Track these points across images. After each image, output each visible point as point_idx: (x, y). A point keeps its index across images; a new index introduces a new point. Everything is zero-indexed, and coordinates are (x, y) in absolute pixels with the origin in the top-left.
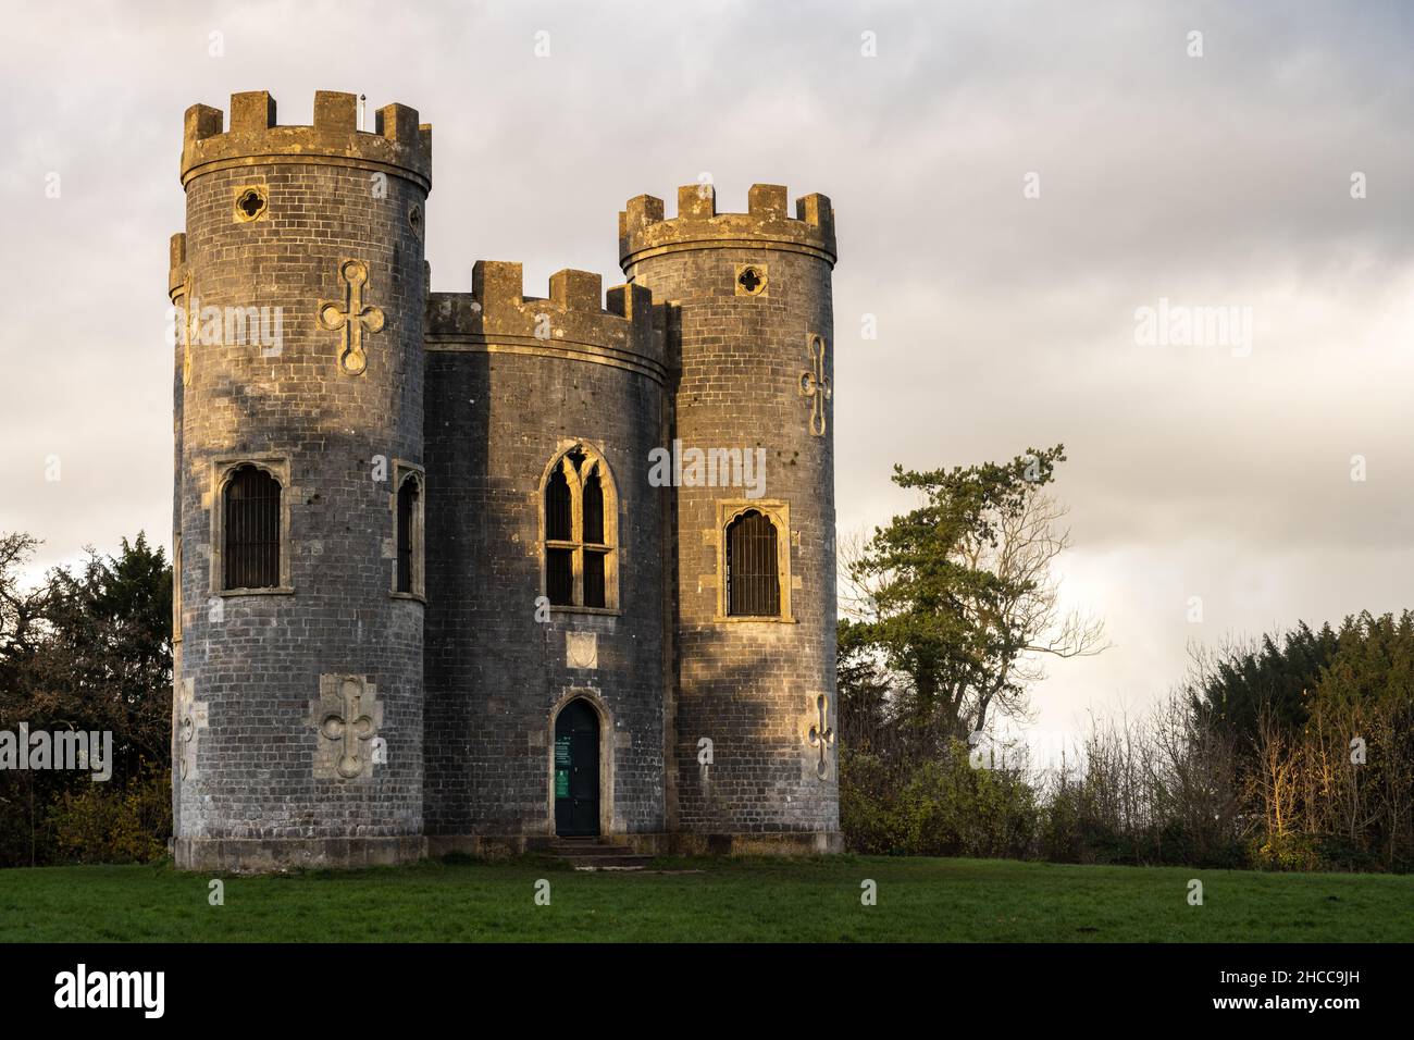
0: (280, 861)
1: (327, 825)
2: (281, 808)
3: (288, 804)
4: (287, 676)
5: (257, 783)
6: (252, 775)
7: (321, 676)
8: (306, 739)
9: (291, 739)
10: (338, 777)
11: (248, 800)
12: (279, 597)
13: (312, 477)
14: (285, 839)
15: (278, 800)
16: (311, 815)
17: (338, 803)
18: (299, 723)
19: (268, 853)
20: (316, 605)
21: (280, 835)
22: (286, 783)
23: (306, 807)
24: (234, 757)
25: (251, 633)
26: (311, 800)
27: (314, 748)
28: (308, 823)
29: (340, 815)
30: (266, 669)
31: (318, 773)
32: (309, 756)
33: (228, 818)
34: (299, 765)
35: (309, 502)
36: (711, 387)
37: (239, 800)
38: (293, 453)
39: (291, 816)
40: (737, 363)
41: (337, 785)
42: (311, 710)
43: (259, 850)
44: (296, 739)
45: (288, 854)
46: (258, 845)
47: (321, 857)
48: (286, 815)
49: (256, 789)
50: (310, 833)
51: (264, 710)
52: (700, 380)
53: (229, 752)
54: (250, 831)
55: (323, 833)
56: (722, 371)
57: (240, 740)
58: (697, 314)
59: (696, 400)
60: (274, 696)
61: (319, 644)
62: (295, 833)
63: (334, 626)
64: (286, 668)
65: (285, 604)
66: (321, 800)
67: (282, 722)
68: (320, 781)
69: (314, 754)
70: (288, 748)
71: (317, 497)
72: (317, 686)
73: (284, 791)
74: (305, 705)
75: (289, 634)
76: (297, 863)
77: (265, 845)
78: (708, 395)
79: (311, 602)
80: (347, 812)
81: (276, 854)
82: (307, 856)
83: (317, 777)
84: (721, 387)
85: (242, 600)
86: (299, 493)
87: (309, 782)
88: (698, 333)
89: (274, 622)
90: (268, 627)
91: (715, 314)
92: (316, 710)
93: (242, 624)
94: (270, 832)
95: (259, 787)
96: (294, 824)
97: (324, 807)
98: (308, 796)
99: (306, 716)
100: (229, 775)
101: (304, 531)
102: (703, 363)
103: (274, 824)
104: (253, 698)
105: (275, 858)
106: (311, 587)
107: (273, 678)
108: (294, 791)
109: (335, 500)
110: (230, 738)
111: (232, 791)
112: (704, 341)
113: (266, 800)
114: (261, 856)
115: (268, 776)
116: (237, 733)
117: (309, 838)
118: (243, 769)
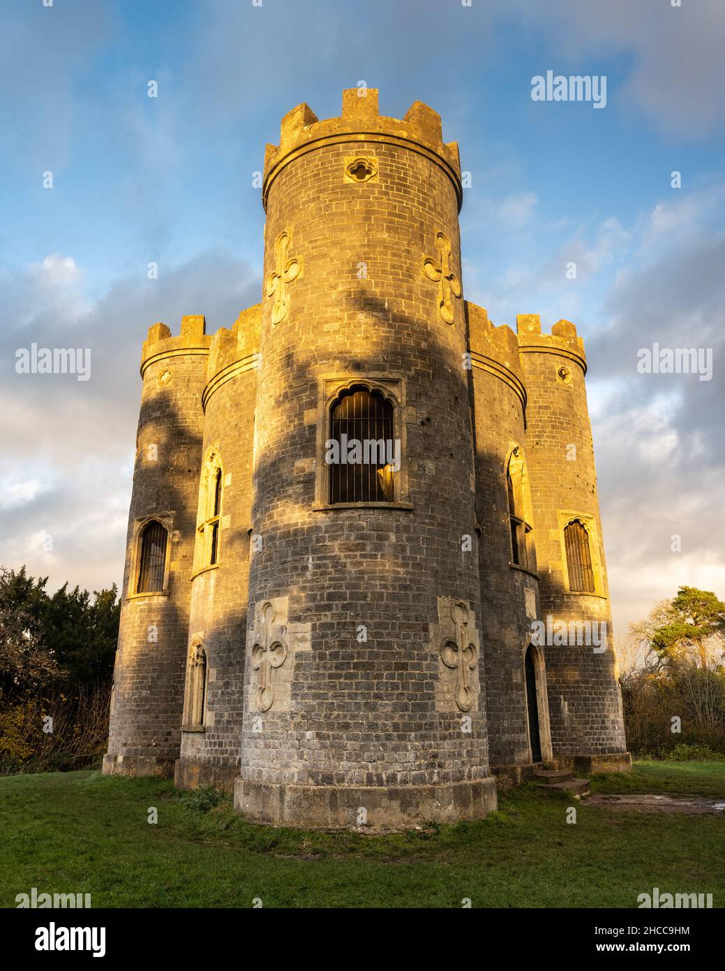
0: (409, 815)
1: (450, 767)
2: (406, 749)
3: (413, 743)
4: (407, 595)
5: (377, 717)
6: (372, 708)
7: (439, 599)
8: (428, 667)
9: (415, 667)
10: (457, 710)
11: (367, 738)
12: (398, 513)
13: (423, 400)
14: (410, 786)
15: (402, 738)
16: (435, 756)
17: (458, 741)
18: (421, 648)
19: (396, 804)
20: (432, 524)
21: (405, 782)
22: (411, 718)
23: (430, 747)
24: (349, 686)
25: (368, 548)
26: (435, 738)
27: (435, 677)
28: (432, 765)
29: (460, 755)
30: (385, 587)
31: (441, 707)
32: (431, 686)
33: (340, 759)
34: (423, 697)
35: (423, 423)
36: (547, 436)
37: (355, 738)
38: (408, 376)
39: (417, 757)
40: (562, 423)
41: (457, 719)
42: (431, 634)
43: (385, 802)
44: (417, 666)
45: (417, 806)
46: (384, 794)
47: (450, 808)
48: (411, 756)
49: (377, 725)
50: (435, 778)
51: (385, 632)
52: (540, 432)
53: (342, 680)
54: (369, 777)
55: (445, 778)
56: (553, 427)
57: (356, 666)
58: (534, 391)
59: (537, 444)
60: (394, 617)
61: (435, 565)
62: (420, 779)
63: (446, 547)
64: (406, 588)
65: (403, 520)
66: (444, 738)
67: (403, 646)
68: (442, 716)
69: (436, 684)
70: (411, 676)
71: (428, 419)
72: (435, 608)
73: (408, 727)
74: (426, 629)
75: (408, 551)
76: (428, 817)
77: (392, 795)
78: (545, 441)
79: (427, 521)
80: (465, 751)
81: (405, 805)
82: (437, 806)
83: (440, 710)
84: (553, 437)
85: (356, 514)
86: (414, 413)
87: (433, 717)
88: (536, 402)
89: (393, 538)
90: (387, 543)
91: (546, 392)
92: (436, 635)
93: (357, 538)
94: (392, 778)
95: (380, 722)
96: (419, 767)
97: (447, 746)
98: (432, 733)
99: (427, 641)
100: (341, 707)
101: (419, 450)
102: (541, 421)
103: (398, 767)
104: (371, 619)
105: (404, 811)
106: (427, 505)
107: (393, 597)
108: (419, 727)
109: (442, 426)
110: (342, 664)
111: (346, 726)
112: (540, 407)
113: (389, 738)
114: (387, 809)
115: (389, 709)
116: (352, 657)
117: (434, 783)
118: (359, 700)
